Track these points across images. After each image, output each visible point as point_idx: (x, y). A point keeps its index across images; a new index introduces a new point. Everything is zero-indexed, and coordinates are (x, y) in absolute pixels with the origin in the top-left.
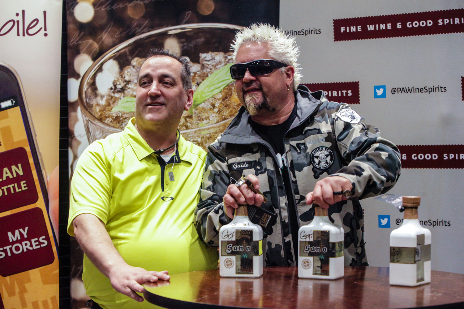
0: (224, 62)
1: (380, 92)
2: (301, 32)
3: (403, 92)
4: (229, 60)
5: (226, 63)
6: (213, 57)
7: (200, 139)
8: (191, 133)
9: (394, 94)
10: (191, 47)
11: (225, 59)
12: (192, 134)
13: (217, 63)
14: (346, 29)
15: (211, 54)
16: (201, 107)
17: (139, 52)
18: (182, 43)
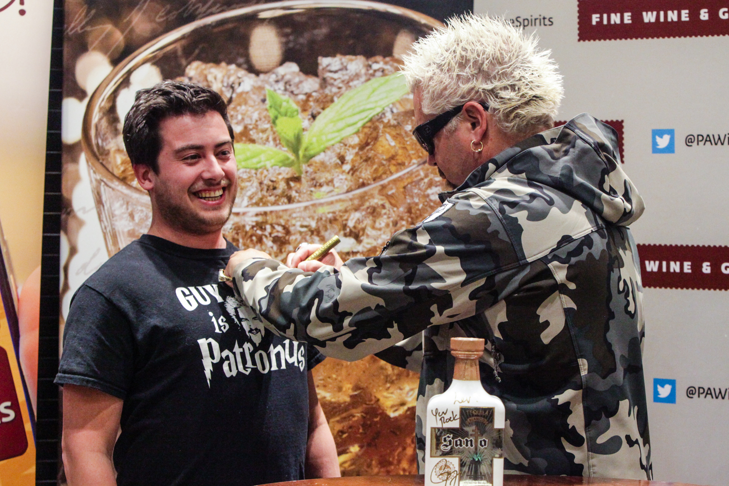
0: (366, 74)
1: (663, 142)
2: (515, 22)
3: (708, 143)
4: (375, 71)
5: (368, 76)
6: (345, 64)
7: (315, 221)
8: (298, 210)
9: (691, 146)
10: (301, 45)
11: (368, 70)
12: (299, 212)
13: (352, 77)
14: (601, 18)
15: (341, 60)
16: (318, 161)
17: (203, 51)
18: (286, 35)
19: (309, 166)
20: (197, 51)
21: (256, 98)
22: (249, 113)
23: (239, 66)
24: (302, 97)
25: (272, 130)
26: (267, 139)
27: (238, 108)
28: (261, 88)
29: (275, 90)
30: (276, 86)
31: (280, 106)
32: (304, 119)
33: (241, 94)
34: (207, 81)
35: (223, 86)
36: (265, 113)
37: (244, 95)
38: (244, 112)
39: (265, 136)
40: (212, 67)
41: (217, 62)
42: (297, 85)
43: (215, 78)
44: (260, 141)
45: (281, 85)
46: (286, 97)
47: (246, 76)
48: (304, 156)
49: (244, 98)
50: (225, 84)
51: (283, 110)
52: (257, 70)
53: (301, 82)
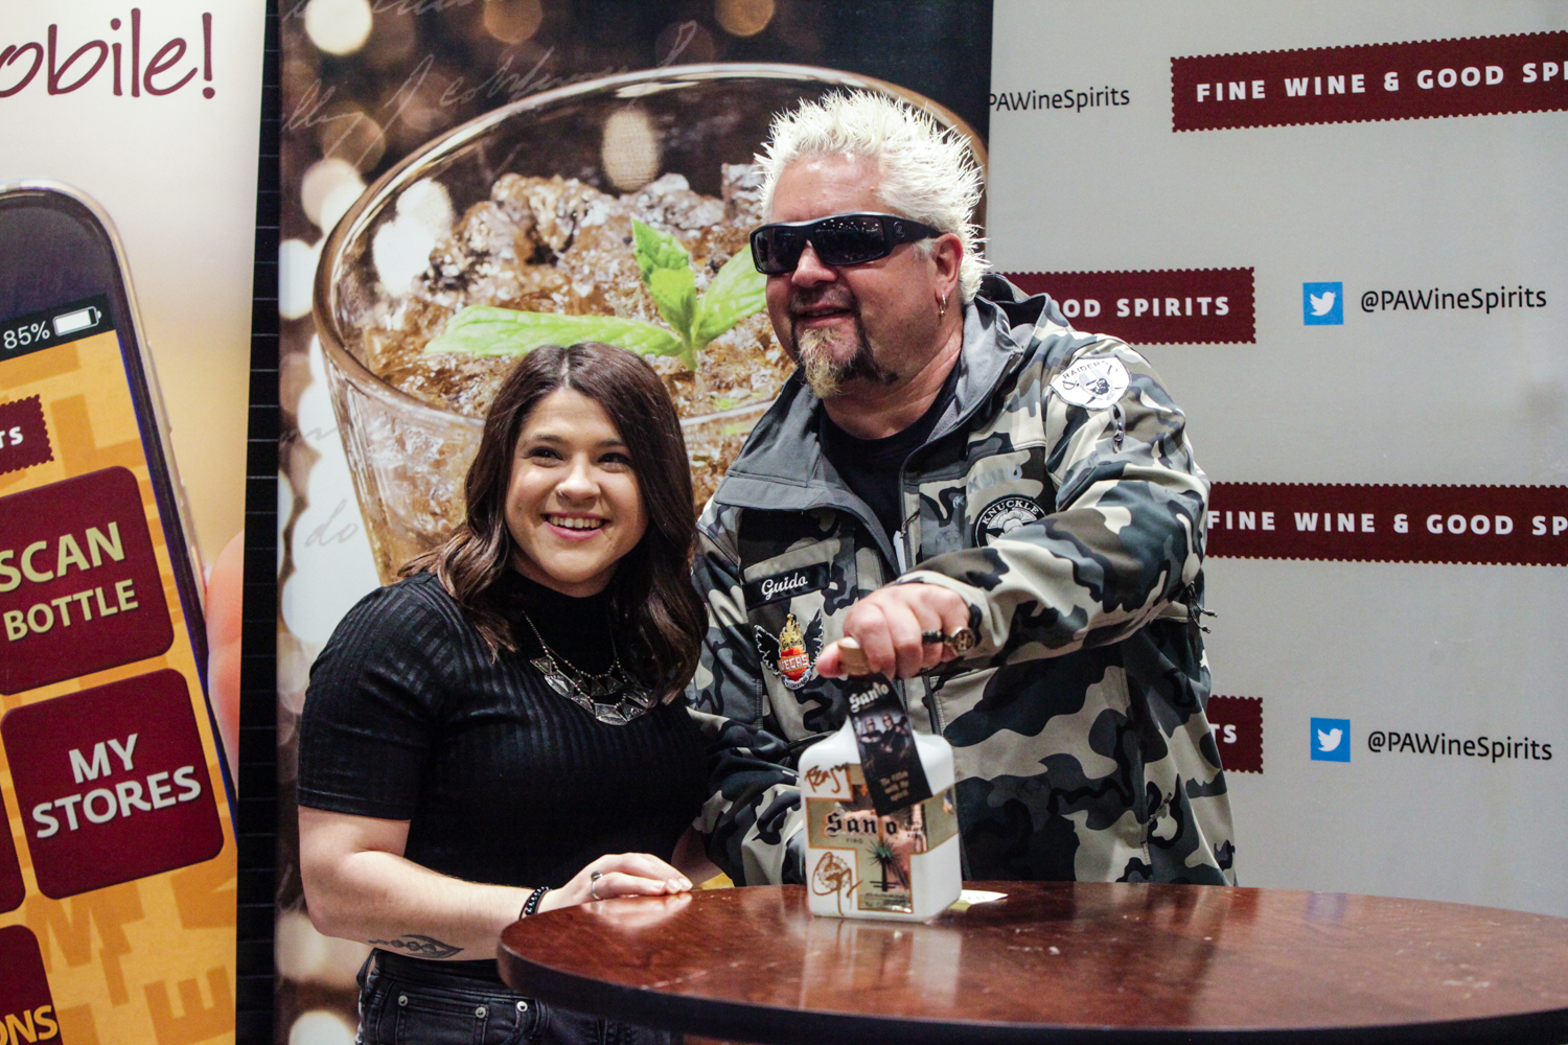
1: (1323, 305)
2: (1064, 99)
3: (1401, 306)
9: (1372, 311)
10: (693, 143)
14: (1213, 90)
16: (722, 345)
17: (521, 155)
18: (665, 127)
19: (707, 353)
20: (511, 157)
21: (615, 236)
22: (603, 262)
23: (584, 180)
24: (694, 234)
25: (643, 292)
26: (636, 306)
27: (584, 254)
28: (623, 219)
29: (648, 223)
30: (650, 216)
31: (657, 250)
32: (699, 272)
33: (589, 229)
34: (529, 208)
35: (558, 216)
36: (630, 263)
37: (594, 232)
38: (593, 261)
39: (630, 302)
40: (537, 184)
41: (546, 174)
42: (686, 214)
43: (544, 204)
44: (623, 310)
45: (658, 214)
46: (666, 235)
47: (597, 198)
48: (700, 336)
49: (593, 238)
50: (561, 213)
51: (661, 257)
52: (616, 188)
53: (692, 208)
